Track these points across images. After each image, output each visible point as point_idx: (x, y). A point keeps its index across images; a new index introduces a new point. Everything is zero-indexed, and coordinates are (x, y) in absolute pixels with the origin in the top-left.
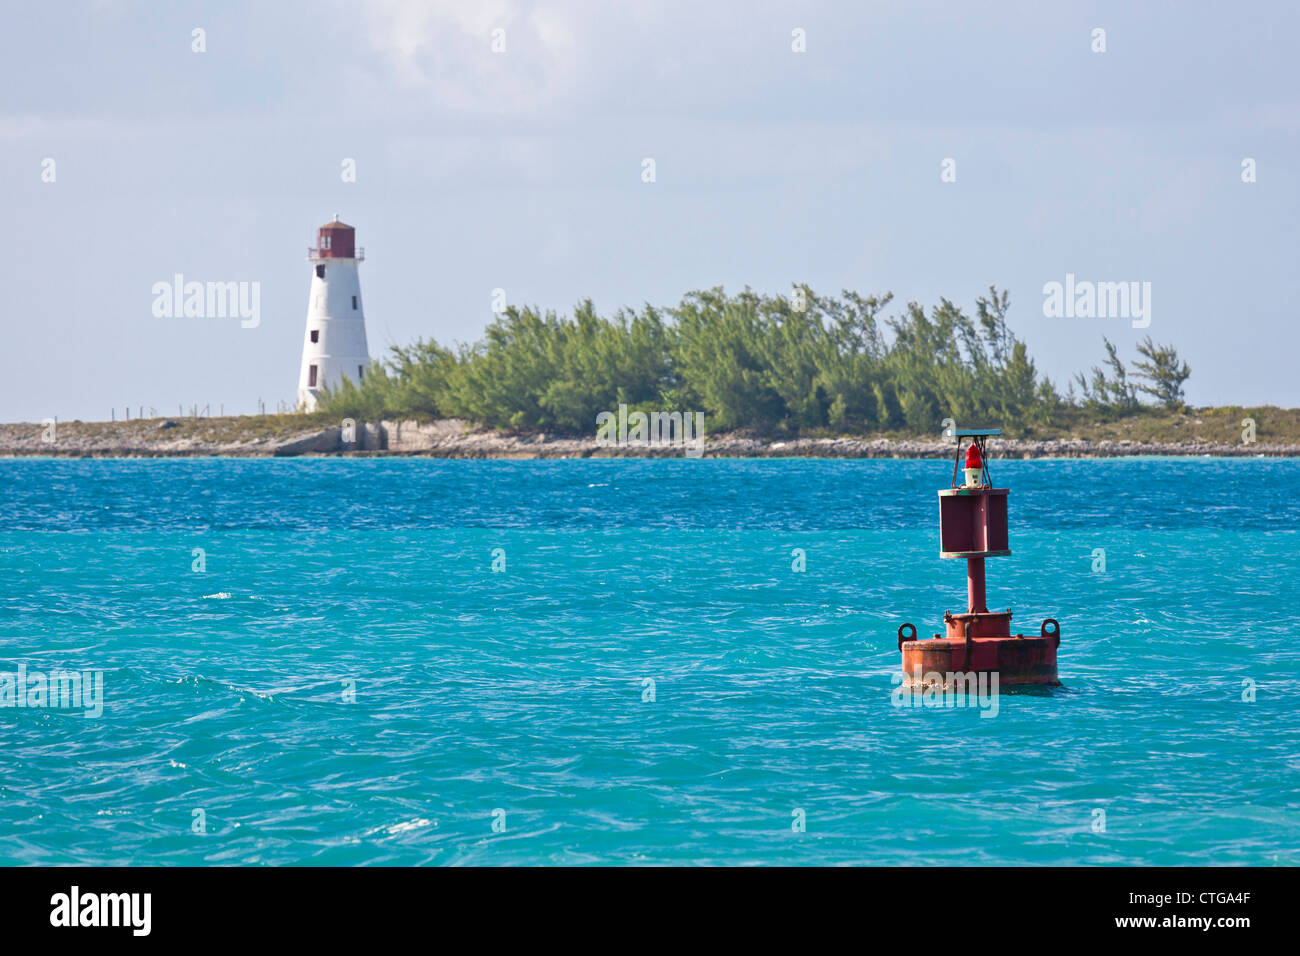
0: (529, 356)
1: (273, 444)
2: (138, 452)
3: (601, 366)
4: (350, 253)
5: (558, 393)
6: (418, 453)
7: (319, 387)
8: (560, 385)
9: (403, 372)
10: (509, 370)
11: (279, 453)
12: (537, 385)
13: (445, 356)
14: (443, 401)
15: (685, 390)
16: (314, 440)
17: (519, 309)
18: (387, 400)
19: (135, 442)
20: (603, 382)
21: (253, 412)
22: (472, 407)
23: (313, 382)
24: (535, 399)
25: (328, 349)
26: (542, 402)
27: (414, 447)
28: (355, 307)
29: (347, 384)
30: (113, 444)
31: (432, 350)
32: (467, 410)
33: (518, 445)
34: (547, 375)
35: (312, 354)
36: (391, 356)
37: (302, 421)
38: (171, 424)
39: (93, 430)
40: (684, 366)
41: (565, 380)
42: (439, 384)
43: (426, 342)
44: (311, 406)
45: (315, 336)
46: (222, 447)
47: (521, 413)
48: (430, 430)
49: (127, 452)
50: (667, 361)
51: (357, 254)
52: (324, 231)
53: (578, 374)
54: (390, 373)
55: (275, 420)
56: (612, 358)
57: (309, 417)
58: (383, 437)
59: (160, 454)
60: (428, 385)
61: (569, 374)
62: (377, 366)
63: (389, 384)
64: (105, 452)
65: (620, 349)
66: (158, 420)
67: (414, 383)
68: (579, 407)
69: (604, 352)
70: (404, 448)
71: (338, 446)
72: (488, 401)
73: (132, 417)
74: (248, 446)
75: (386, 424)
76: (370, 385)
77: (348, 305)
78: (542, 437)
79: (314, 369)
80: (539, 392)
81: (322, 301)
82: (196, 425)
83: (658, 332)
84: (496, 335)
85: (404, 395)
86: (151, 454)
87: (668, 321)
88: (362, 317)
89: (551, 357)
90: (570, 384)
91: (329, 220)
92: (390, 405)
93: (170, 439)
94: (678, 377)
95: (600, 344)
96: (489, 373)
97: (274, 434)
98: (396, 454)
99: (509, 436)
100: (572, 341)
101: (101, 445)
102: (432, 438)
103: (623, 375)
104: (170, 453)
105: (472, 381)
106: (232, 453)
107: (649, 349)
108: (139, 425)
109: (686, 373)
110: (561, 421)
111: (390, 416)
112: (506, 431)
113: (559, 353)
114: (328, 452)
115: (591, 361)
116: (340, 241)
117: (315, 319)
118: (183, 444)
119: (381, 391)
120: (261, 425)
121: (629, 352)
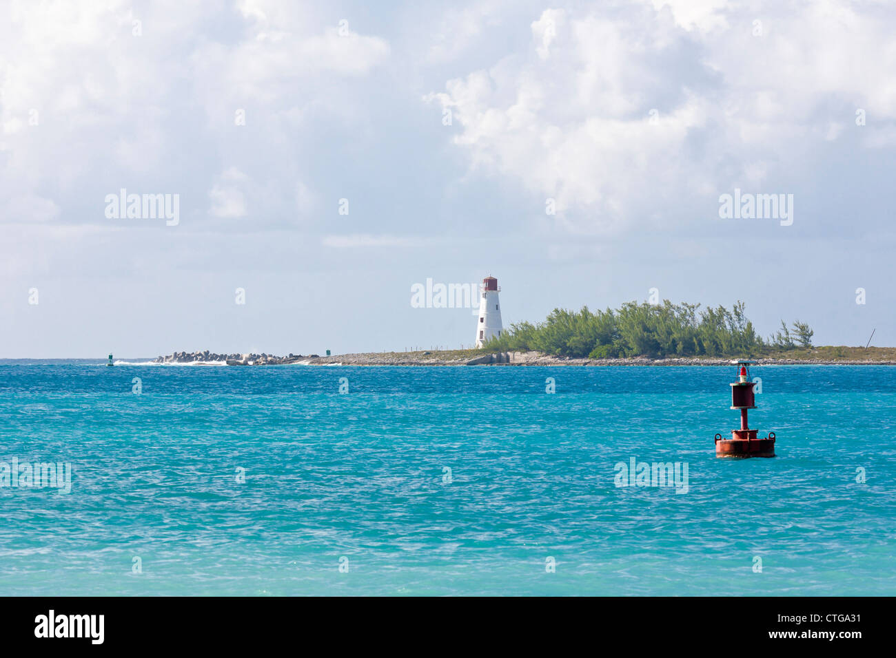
0: (563, 327)
1: (466, 361)
2: (415, 363)
3: (590, 331)
4: (496, 289)
5: (574, 341)
6: (521, 364)
7: (484, 339)
8: (575, 338)
9: (515, 333)
10: (556, 333)
11: (468, 364)
12: (566, 338)
13: (531, 327)
14: (530, 344)
15: (622, 340)
16: (482, 359)
17: (559, 309)
18: (509, 344)
19: (414, 360)
20: (591, 337)
21: (459, 348)
22: (541, 347)
23: (481, 338)
24: (565, 343)
25: (487, 325)
26: (568, 345)
27: (519, 362)
28: (497, 309)
29: (494, 338)
30: (406, 361)
31: (526, 325)
32: (539, 347)
33: (559, 361)
34: (570, 334)
35: (481, 327)
36: (511, 328)
37: (477, 352)
38: (428, 353)
39: (399, 355)
40: (621, 331)
41: (577, 336)
42: (529, 338)
43: (524, 322)
44: (481, 346)
45: (482, 320)
46: (447, 362)
47: (560, 349)
48: (525, 355)
49: (411, 364)
50: (615, 329)
51: (498, 289)
52: (486, 281)
53: (582, 334)
54: (510, 334)
55: (467, 352)
56: (594, 328)
57: (480, 350)
58: (508, 357)
59: (424, 364)
60: (525, 338)
61: (578, 334)
62: (505, 331)
63: (510, 338)
64: (403, 364)
65: (597, 325)
66: (423, 352)
67: (520, 338)
68: (582, 346)
69: (592, 326)
70: (516, 362)
71: (491, 361)
72: (547, 344)
73: (413, 351)
74: (457, 361)
75: (509, 353)
76: (503, 338)
77: (494, 308)
78: (568, 358)
79: (482, 332)
80: (567, 341)
81: (485, 307)
82: (438, 354)
83: (612, 318)
84: (550, 319)
85: (516, 342)
86: (421, 364)
87: (616, 314)
88: (500, 312)
89: (571, 327)
90: (578, 338)
91: (487, 277)
92: (511, 346)
93: (428, 359)
94: (619, 335)
95: (590, 322)
96: (547, 333)
97: (467, 357)
98: (512, 364)
99: (555, 357)
100: (579, 321)
101: (401, 361)
102: (526, 358)
103: (599, 335)
104: (427, 364)
105: (541, 337)
106: (451, 364)
107: (609, 325)
108: (416, 353)
109: (623, 334)
110: (575, 352)
111: (510, 350)
112: (554, 356)
113: (574, 326)
114: (487, 363)
115: (586, 329)
116: (492, 284)
117: (482, 312)
118: (433, 361)
119: (507, 340)
120: (462, 354)
121: (601, 326)
